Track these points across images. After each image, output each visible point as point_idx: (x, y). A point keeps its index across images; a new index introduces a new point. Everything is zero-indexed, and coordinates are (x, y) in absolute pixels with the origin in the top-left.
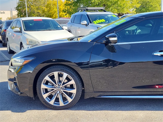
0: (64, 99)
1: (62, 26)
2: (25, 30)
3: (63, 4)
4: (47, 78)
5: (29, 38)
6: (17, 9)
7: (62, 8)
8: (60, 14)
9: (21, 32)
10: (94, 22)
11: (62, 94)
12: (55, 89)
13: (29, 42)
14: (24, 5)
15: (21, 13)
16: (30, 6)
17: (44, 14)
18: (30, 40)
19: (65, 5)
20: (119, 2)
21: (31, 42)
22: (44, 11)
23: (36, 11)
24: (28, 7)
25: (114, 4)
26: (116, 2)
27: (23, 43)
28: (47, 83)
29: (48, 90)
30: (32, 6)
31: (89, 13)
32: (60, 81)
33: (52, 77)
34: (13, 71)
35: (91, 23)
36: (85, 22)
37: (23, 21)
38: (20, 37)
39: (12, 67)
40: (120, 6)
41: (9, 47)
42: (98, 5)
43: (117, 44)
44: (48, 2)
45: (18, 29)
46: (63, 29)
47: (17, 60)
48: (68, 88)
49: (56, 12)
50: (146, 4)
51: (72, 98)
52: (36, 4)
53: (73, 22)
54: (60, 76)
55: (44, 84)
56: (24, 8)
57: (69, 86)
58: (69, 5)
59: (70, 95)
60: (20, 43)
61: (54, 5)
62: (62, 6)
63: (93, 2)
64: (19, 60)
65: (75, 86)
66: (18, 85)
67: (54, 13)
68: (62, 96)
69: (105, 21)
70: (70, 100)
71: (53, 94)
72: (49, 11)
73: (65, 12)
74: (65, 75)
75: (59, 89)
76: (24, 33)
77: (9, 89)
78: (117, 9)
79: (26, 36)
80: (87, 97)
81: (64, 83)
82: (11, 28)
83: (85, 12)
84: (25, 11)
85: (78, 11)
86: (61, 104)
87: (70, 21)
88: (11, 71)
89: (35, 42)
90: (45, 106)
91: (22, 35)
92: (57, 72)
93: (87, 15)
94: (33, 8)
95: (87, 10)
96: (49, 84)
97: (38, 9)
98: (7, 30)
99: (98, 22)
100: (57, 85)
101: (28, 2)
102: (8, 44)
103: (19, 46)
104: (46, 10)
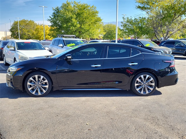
0: (41, 91)
1: (45, 47)
2: (18, 49)
3: (49, 29)
4: (31, 79)
5: (21, 55)
6: (11, 30)
7: (48, 32)
8: (46, 37)
9: (15, 50)
10: (67, 45)
11: (40, 88)
12: (36, 85)
13: (21, 57)
14: (17, 28)
15: (15, 35)
16: (22, 29)
17: (33, 36)
18: (21, 56)
19: (50, 30)
20: (90, 31)
21: (22, 57)
22: (33, 34)
23: (27, 33)
24: (20, 30)
25: (87, 32)
26: (88, 30)
27: (16, 58)
28: (31, 82)
29: (32, 86)
30: (23, 29)
31: (64, 39)
32: (39, 81)
33: (34, 78)
34: (9, 75)
35: (65, 46)
36: (61, 45)
37: (16, 43)
38: (14, 54)
39: (9, 72)
40: (91, 33)
41: (5, 61)
42: (75, 31)
43: (71, 60)
44: (37, 27)
45: (13, 48)
46: (45, 49)
47: (13, 68)
48: (44, 84)
49: (43, 35)
50: (111, 32)
51: (46, 90)
52: (27, 27)
53: (53, 44)
54: (39, 77)
55: (29, 82)
56: (17, 30)
57: (44, 83)
58: (53, 30)
59: (45, 88)
60: (14, 58)
61: (41, 29)
62: (48, 30)
63: (71, 29)
64: (14, 68)
65: (48, 84)
66: (13, 83)
67: (42, 36)
68: (40, 89)
69: (75, 45)
70: (44, 91)
71: (35, 88)
72: (37, 34)
73: (50, 35)
74: (42, 77)
75: (38, 85)
76: (17, 51)
77: (7, 86)
78: (89, 35)
79: (18, 53)
80: (54, 90)
81: (41, 82)
82: (7, 47)
83: (61, 38)
84: (18, 33)
85: (57, 37)
86: (39, 94)
87: (51, 44)
88: (8, 75)
89: (25, 58)
90: (30, 95)
91: (15, 52)
92: (37, 75)
93: (63, 40)
94: (24, 31)
95: (63, 36)
96: (32, 82)
97: (28, 32)
98: (4, 48)
99: (70, 45)
100: (37, 83)
101: (20, 26)
102: (4, 59)
103: (13, 60)
104: (35, 33)
